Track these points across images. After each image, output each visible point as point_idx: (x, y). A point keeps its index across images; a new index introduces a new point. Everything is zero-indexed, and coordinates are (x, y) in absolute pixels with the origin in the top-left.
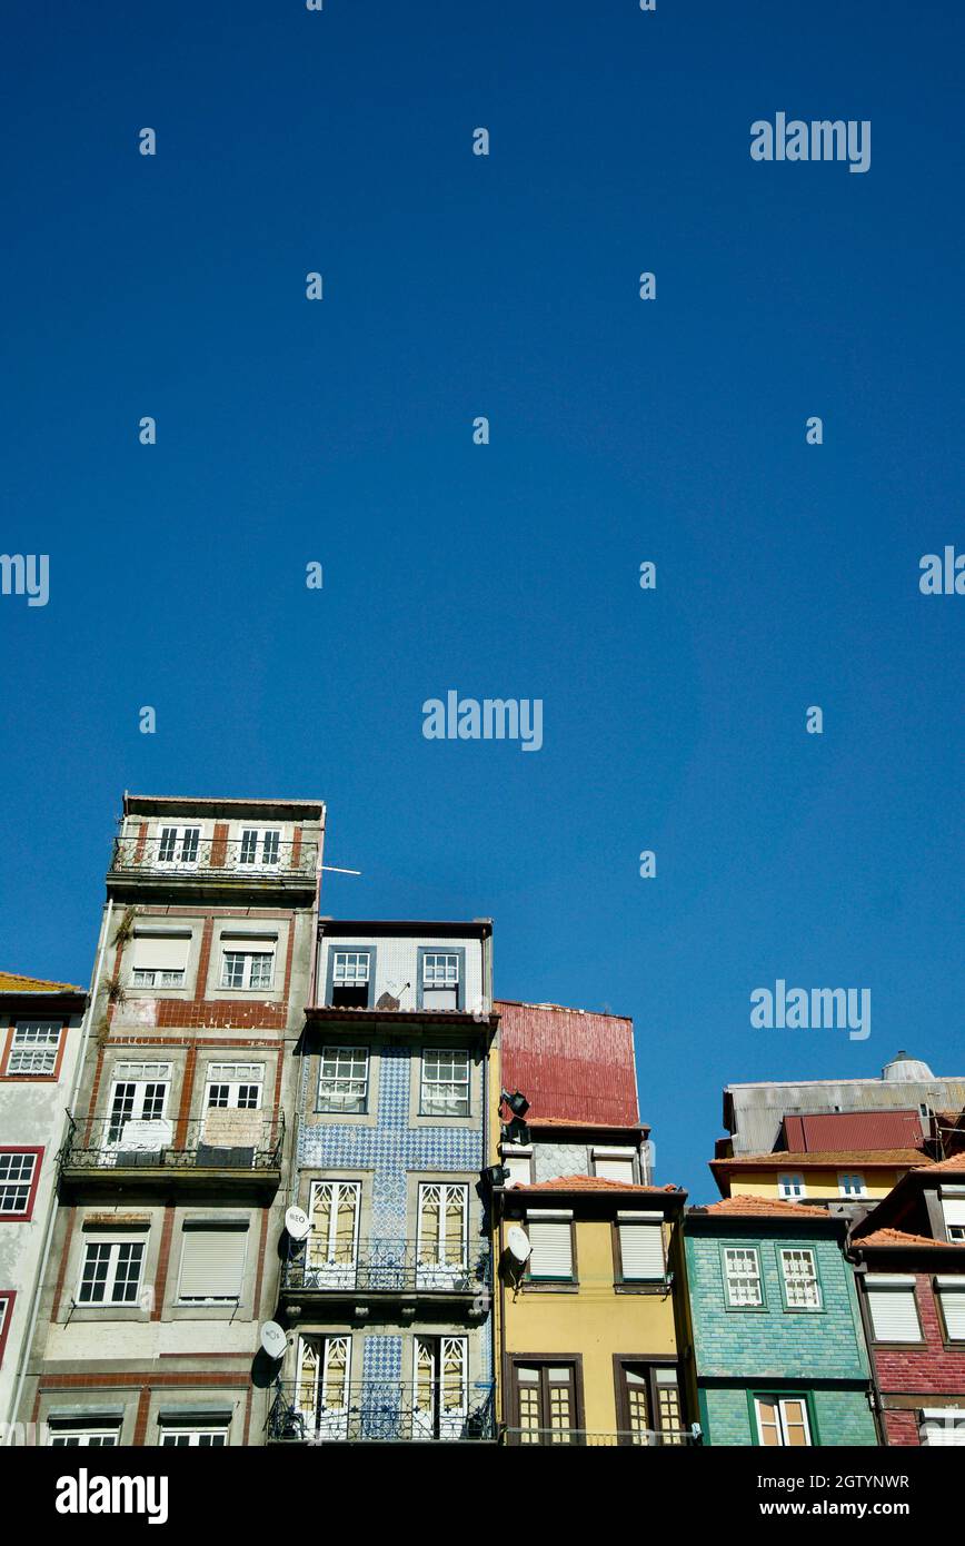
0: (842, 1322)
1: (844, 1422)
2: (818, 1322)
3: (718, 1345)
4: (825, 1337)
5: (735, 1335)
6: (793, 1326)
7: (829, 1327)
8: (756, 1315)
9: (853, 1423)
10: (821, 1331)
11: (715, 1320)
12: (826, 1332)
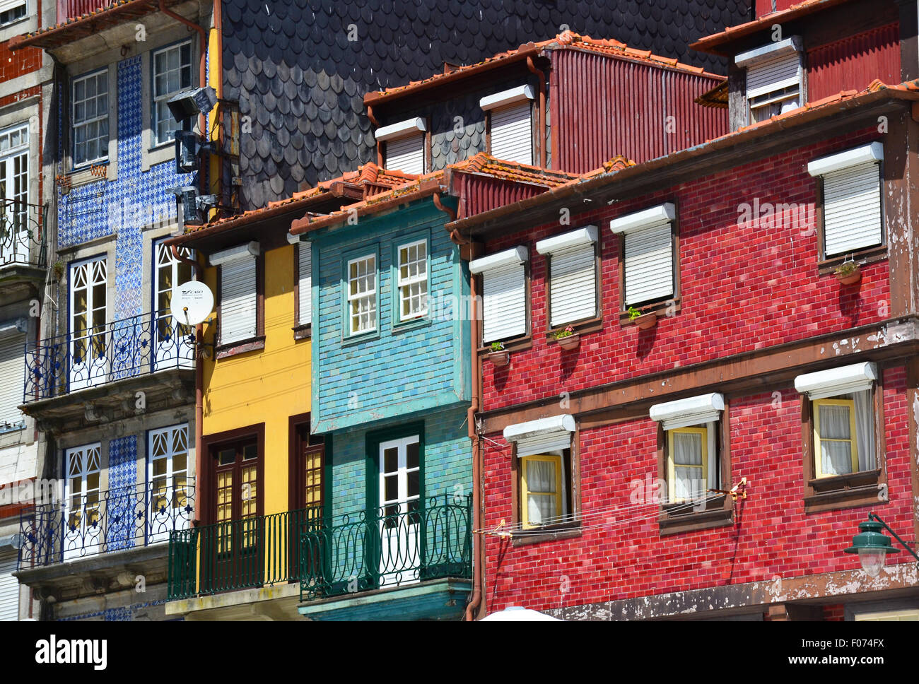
0: (441, 333)
1: (448, 460)
2: (423, 337)
3: (335, 391)
4: (428, 355)
5: (349, 375)
6: (399, 349)
7: (431, 341)
8: (368, 344)
9: (457, 458)
10: (424, 350)
11: (332, 360)
12: (429, 349)
